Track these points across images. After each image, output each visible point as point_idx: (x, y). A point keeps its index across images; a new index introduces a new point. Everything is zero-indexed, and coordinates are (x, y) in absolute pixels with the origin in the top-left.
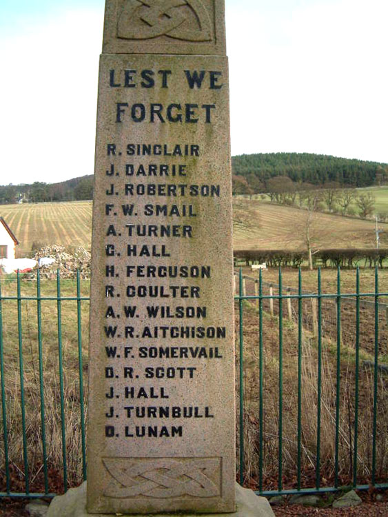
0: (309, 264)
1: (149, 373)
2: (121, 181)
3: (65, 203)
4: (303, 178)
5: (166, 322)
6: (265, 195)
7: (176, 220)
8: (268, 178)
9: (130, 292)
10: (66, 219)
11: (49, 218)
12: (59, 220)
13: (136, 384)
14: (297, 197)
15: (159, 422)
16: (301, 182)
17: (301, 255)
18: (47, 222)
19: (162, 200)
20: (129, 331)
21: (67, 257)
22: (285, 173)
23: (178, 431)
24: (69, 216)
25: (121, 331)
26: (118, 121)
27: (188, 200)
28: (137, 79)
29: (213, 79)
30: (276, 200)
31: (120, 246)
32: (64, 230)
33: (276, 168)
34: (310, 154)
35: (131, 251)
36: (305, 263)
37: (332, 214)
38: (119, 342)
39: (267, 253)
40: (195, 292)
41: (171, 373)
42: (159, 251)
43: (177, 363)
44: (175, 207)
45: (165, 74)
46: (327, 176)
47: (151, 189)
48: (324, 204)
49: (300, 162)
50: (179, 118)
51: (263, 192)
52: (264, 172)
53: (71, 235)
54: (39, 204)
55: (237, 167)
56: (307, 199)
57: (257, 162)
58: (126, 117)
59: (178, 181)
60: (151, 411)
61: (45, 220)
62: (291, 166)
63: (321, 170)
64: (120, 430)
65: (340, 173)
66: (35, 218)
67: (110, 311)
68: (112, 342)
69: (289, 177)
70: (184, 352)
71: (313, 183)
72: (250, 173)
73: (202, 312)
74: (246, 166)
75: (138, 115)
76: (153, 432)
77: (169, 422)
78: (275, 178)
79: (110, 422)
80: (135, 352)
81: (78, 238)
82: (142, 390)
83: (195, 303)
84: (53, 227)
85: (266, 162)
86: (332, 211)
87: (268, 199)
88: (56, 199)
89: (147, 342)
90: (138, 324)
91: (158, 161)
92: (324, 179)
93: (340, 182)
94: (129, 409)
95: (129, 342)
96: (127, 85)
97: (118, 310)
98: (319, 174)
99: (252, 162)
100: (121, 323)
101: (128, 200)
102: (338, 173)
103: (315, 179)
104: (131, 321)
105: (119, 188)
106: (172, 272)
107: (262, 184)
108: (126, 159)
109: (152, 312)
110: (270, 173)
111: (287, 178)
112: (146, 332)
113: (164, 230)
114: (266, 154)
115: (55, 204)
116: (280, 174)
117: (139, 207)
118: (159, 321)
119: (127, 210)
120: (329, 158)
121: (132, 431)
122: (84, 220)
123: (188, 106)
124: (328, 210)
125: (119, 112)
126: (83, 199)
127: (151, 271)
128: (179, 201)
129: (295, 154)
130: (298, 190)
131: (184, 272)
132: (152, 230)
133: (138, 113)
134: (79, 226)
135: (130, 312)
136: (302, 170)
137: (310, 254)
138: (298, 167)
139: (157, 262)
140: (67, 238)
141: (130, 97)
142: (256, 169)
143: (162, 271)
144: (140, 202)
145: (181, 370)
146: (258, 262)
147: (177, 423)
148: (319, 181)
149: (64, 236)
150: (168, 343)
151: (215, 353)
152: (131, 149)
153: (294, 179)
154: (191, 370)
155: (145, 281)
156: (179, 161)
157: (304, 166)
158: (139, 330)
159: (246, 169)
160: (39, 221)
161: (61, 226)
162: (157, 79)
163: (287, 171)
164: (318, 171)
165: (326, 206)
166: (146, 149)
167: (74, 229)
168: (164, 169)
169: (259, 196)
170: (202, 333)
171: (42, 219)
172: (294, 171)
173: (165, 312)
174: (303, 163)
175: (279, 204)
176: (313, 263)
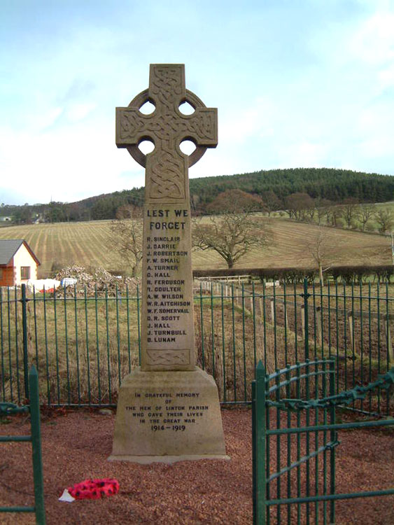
0: (321, 281)
1: (163, 318)
2: (152, 251)
3: (82, 223)
4: (322, 194)
5: (169, 300)
6: (283, 212)
7: (172, 264)
8: (286, 195)
9: (156, 289)
10: (83, 239)
11: (66, 239)
12: (76, 241)
13: (158, 322)
14: (316, 214)
15: (167, 336)
16: (319, 198)
17: (313, 272)
18: (65, 243)
19: (167, 257)
20: (156, 304)
21: (87, 277)
22: (304, 189)
23: (173, 340)
24: (86, 236)
25: (153, 303)
26: (151, 229)
27: (176, 257)
28: (157, 214)
29: (185, 213)
30: (294, 217)
31: (152, 274)
32: (82, 251)
33: (294, 184)
34: (329, 170)
35: (156, 275)
36: (317, 281)
37: (351, 230)
38: (152, 308)
39: (281, 270)
40: (179, 289)
41: (171, 318)
42: (166, 275)
43: (173, 315)
44: (171, 260)
45: (167, 211)
46: (346, 191)
47: (163, 253)
48: (343, 220)
49: (319, 177)
50: (172, 227)
51: (282, 209)
52: (282, 188)
53: (89, 256)
54: (56, 224)
55: (255, 184)
56: (326, 216)
57: (275, 179)
58: (154, 228)
59: (172, 250)
60: (164, 332)
61: (63, 240)
62: (309, 181)
63: (340, 186)
64: (153, 339)
65: (360, 188)
66: (52, 239)
67: (149, 297)
68: (150, 308)
69: (308, 193)
70: (175, 311)
71: (332, 199)
72: (268, 190)
73: (181, 296)
74: (264, 182)
75: (158, 227)
76: (164, 340)
77: (171, 336)
78: (293, 194)
79: (149, 336)
80: (158, 311)
81: (95, 258)
82: (160, 325)
83: (179, 293)
84: (71, 247)
85: (285, 179)
86: (351, 227)
87: (287, 216)
88: (73, 219)
89: (162, 307)
90: (159, 301)
91: (165, 243)
92: (344, 195)
93: (359, 198)
94: (156, 332)
95: (156, 307)
96: (154, 216)
97: (152, 296)
98: (338, 191)
99: (270, 179)
100: (153, 301)
101: (155, 257)
102: (357, 188)
103: (334, 194)
104: (157, 300)
105: (152, 253)
106: (171, 282)
107: (281, 201)
108: (154, 243)
109: (164, 297)
110: (289, 189)
111: (307, 194)
112: (162, 304)
113: (168, 268)
114: (285, 170)
115: (72, 224)
116: (299, 191)
117: (159, 260)
118: (167, 300)
119: (155, 261)
120: (349, 173)
121: (157, 340)
122: (101, 240)
123: (176, 223)
124: (347, 227)
125: (151, 226)
126: (100, 219)
127: (163, 282)
128: (173, 257)
129: (314, 169)
130: (316, 206)
131: (175, 282)
132: (164, 268)
133: (158, 226)
134: (97, 247)
135: (156, 297)
136: (320, 186)
137: (321, 271)
138: (316, 183)
139: (165, 279)
140: (85, 258)
141: (155, 220)
142: (274, 186)
143: (167, 282)
144: (159, 258)
145: (174, 317)
146: (272, 280)
147: (173, 336)
148: (338, 197)
149: (82, 256)
150: (170, 307)
151: (186, 311)
152: (156, 239)
153: (313, 195)
154: (178, 317)
155: (161, 286)
156: (172, 243)
157: (323, 182)
158: (159, 303)
159: (264, 186)
160: (56, 242)
161: (79, 246)
162: (165, 214)
163: (305, 188)
164: (337, 187)
165: (345, 222)
166: (161, 239)
167: (92, 249)
168: (167, 246)
169: (278, 213)
170: (181, 304)
171: (60, 240)
172: (312, 186)
173: (169, 297)
174: (322, 179)
175: (298, 221)
176: (324, 280)
